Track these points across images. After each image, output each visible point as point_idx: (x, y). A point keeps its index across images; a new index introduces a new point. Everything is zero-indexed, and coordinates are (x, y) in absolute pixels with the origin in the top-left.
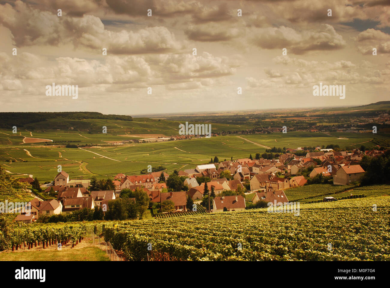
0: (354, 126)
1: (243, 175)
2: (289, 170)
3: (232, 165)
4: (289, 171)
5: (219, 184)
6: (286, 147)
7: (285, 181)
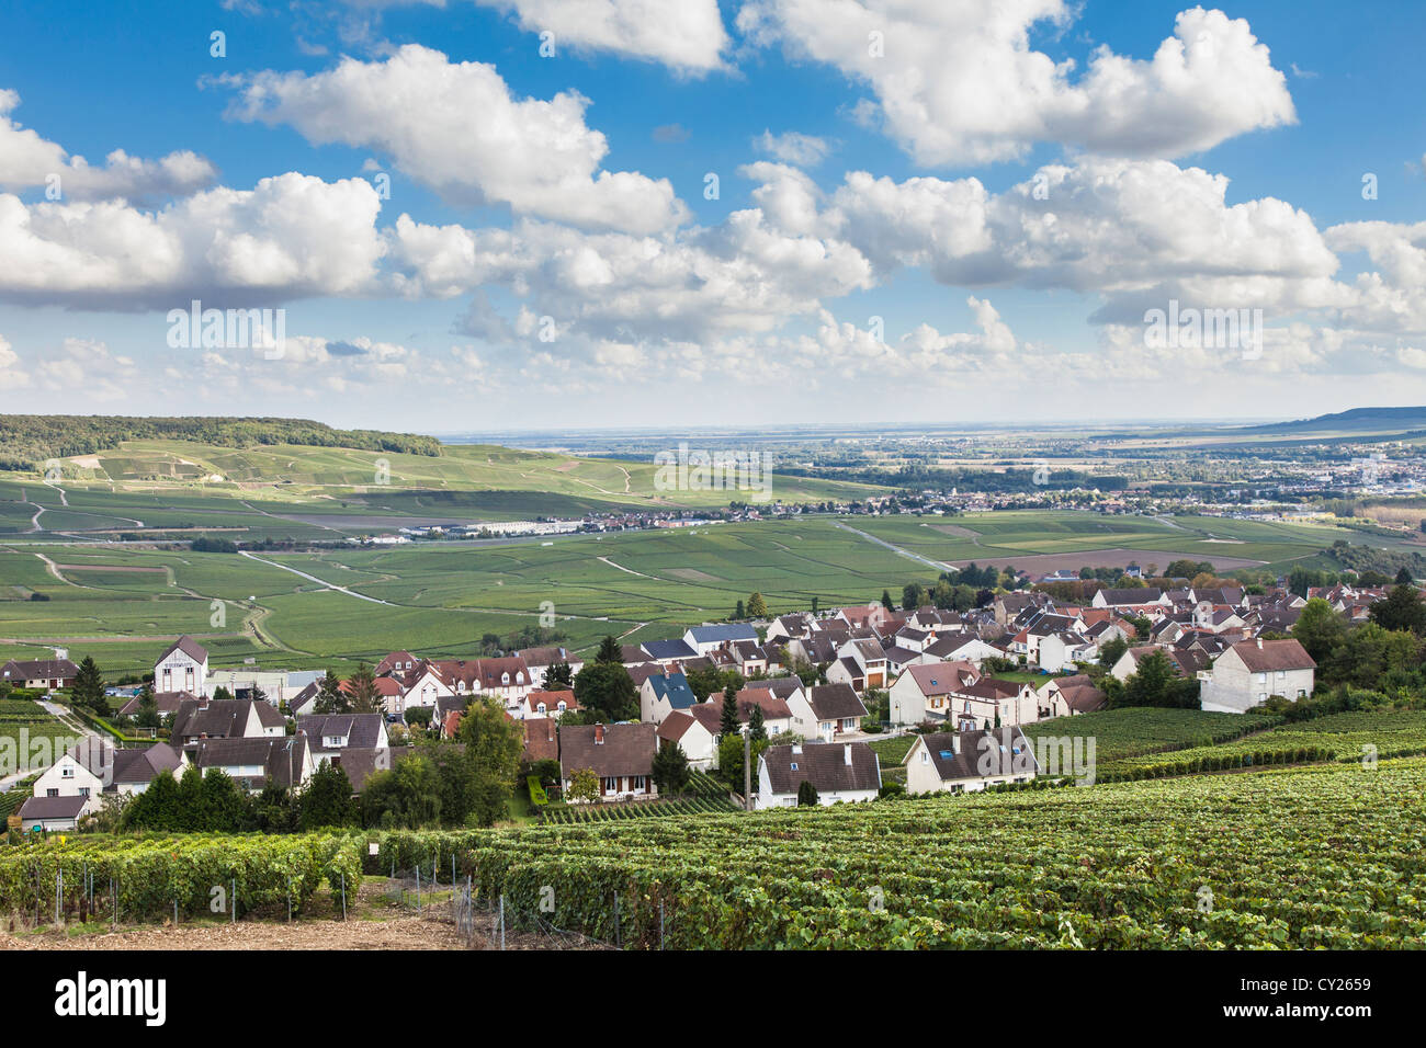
0: (1262, 496)
1: (862, 665)
2: (1032, 651)
3: (820, 629)
4: (1031, 658)
5: (774, 697)
6: (1015, 568)
7: (1022, 694)
